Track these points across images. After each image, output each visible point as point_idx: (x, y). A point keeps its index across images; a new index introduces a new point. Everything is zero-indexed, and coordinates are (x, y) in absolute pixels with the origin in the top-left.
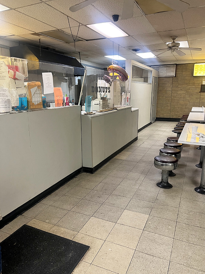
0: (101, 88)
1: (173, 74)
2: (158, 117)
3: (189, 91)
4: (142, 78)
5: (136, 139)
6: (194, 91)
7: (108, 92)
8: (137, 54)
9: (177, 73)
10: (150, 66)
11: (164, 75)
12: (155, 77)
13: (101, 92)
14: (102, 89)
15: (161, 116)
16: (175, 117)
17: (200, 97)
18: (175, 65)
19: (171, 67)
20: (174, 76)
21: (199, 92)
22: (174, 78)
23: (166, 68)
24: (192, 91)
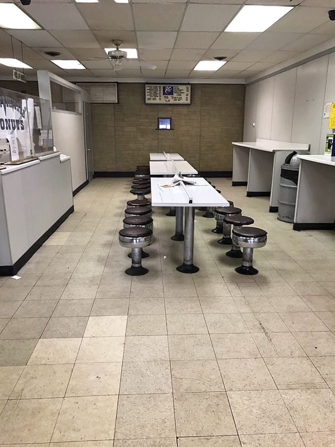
0: (9, 121)
1: (114, 99)
2: (97, 171)
3: (141, 127)
4: (63, 103)
5: (71, 210)
6: (148, 128)
7: (20, 128)
8: (54, 61)
9: (120, 97)
10: (74, 83)
11: (99, 100)
12: (86, 103)
13: (10, 129)
14: (11, 123)
15: (103, 169)
16: (124, 170)
17: (158, 138)
18: (116, 84)
19: (110, 87)
20: (117, 102)
21: (156, 129)
22: (115, 105)
23: (101, 88)
24: (145, 127)
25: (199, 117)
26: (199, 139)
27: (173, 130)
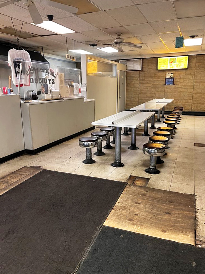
3: (155, 84)
6: (159, 84)
9: (143, 66)
11: (131, 69)
12: (120, 70)
17: (165, 90)
18: (141, 59)
19: (138, 61)
20: (141, 69)
21: (164, 85)
22: (140, 71)
23: (133, 62)
24: (157, 84)
25: (193, 77)
26: (192, 91)
27: (175, 85)
